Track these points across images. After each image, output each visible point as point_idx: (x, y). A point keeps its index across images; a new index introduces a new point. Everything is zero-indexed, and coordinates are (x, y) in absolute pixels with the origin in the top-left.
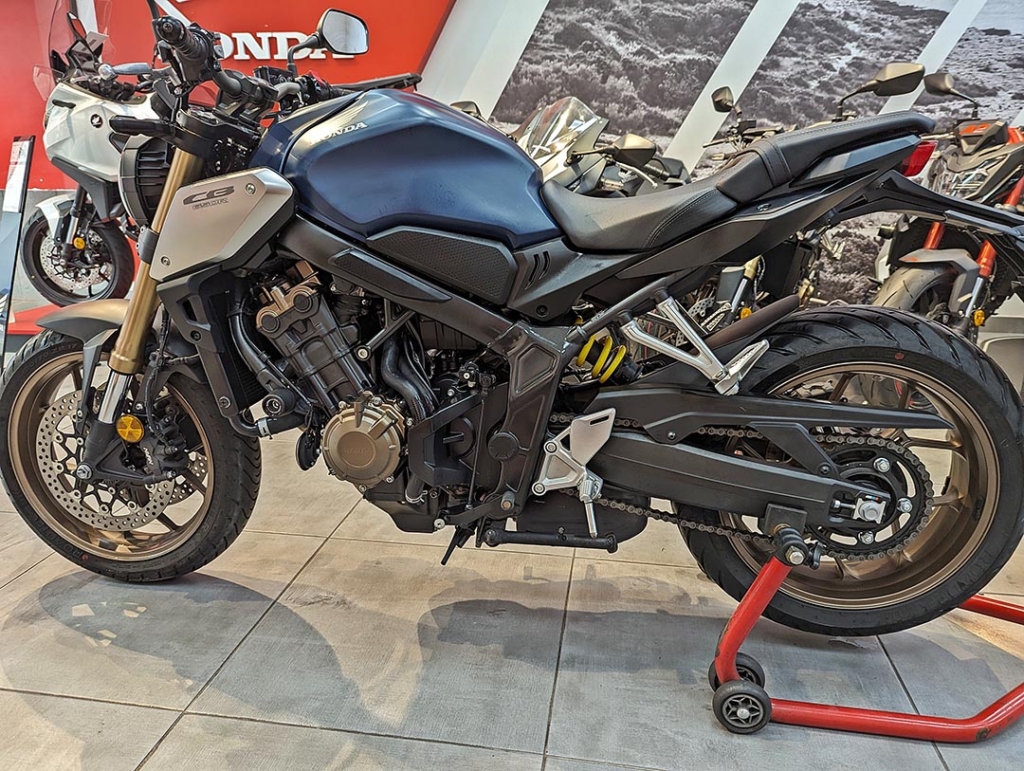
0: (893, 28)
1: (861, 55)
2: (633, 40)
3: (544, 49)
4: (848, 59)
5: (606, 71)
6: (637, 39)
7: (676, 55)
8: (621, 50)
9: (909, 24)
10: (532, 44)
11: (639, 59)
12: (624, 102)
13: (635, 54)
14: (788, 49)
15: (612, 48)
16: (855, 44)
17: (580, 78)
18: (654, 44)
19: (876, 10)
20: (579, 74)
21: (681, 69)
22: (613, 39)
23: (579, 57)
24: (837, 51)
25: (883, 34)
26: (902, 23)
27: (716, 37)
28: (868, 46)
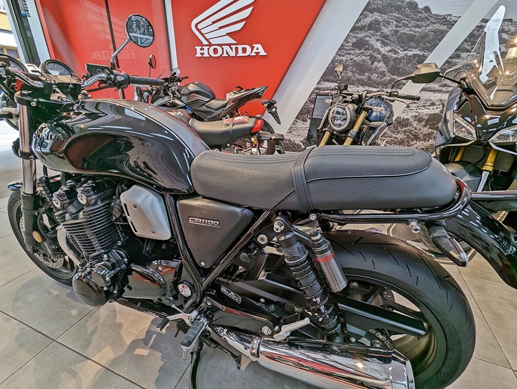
2: (388, 45)
3: (346, 50)
5: (373, 59)
6: (390, 45)
7: (408, 52)
8: (382, 50)
10: (342, 48)
11: (390, 54)
12: (380, 73)
13: (388, 52)
14: (466, 49)
15: (379, 49)
17: (361, 63)
18: (398, 47)
20: (361, 61)
21: (409, 59)
22: (379, 45)
23: (362, 53)
27: (429, 43)
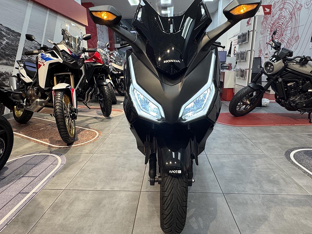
0: (12, 35)
1: (8, 41)
4: (5, 42)
9: (15, 35)
16: (5, 38)
19: (7, 30)
24: (2, 39)
25: (10, 36)
26: (13, 34)
28: (8, 39)
